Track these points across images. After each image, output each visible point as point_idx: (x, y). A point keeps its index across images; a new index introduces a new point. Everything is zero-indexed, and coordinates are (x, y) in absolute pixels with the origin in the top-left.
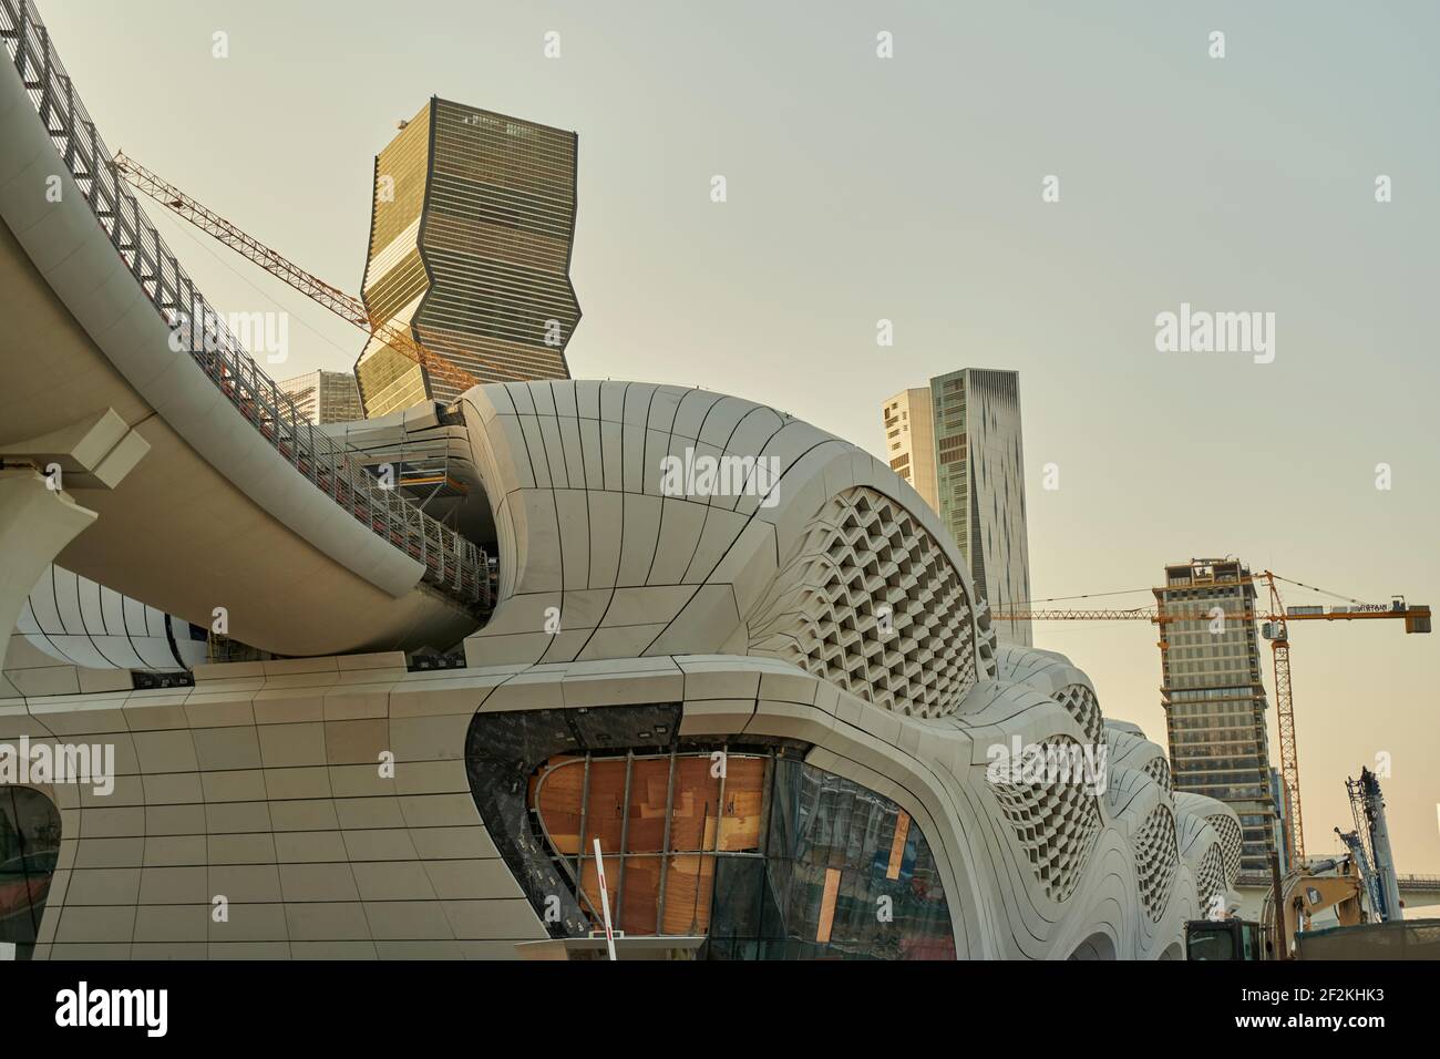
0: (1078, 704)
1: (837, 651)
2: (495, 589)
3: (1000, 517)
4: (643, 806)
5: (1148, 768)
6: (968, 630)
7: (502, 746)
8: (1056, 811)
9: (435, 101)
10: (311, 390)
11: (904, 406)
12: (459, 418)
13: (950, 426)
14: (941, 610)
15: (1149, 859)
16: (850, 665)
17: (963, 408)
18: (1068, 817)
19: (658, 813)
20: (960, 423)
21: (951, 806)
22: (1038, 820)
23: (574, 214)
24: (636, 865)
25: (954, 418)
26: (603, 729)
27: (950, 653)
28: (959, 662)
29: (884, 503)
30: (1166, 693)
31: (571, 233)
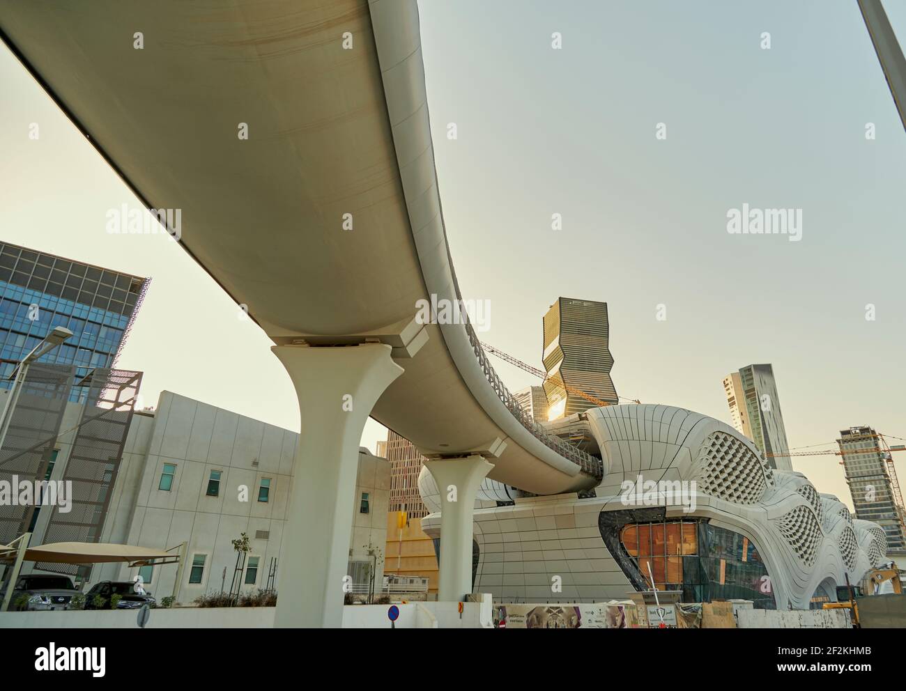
0: (807, 492)
1: (715, 486)
2: (602, 471)
3: (772, 416)
4: (657, 540)
5: (840, 513)
6: (760, 472)
7: (610, 522)
8: (803, 533)
9: (560, 298)
10: (529, 393)
11: (730, 379)
12: (586, 418)
13: (748, 385)
14: (750, 467)
15: (845, 548)
16: (720, 490)
17: (753, 378)
18: (808, 535)
19: (661, 543)
20: (752, 384)
21: (762, 534)
22: (797, 537)
23: (608, 329)
24: (656, 560)
25: (750, 382)
26: (641, 515)
27: (755, 481)
28: (759, 483)
29: (724, 435)
30: (848, 479)
31: (608, 335)
